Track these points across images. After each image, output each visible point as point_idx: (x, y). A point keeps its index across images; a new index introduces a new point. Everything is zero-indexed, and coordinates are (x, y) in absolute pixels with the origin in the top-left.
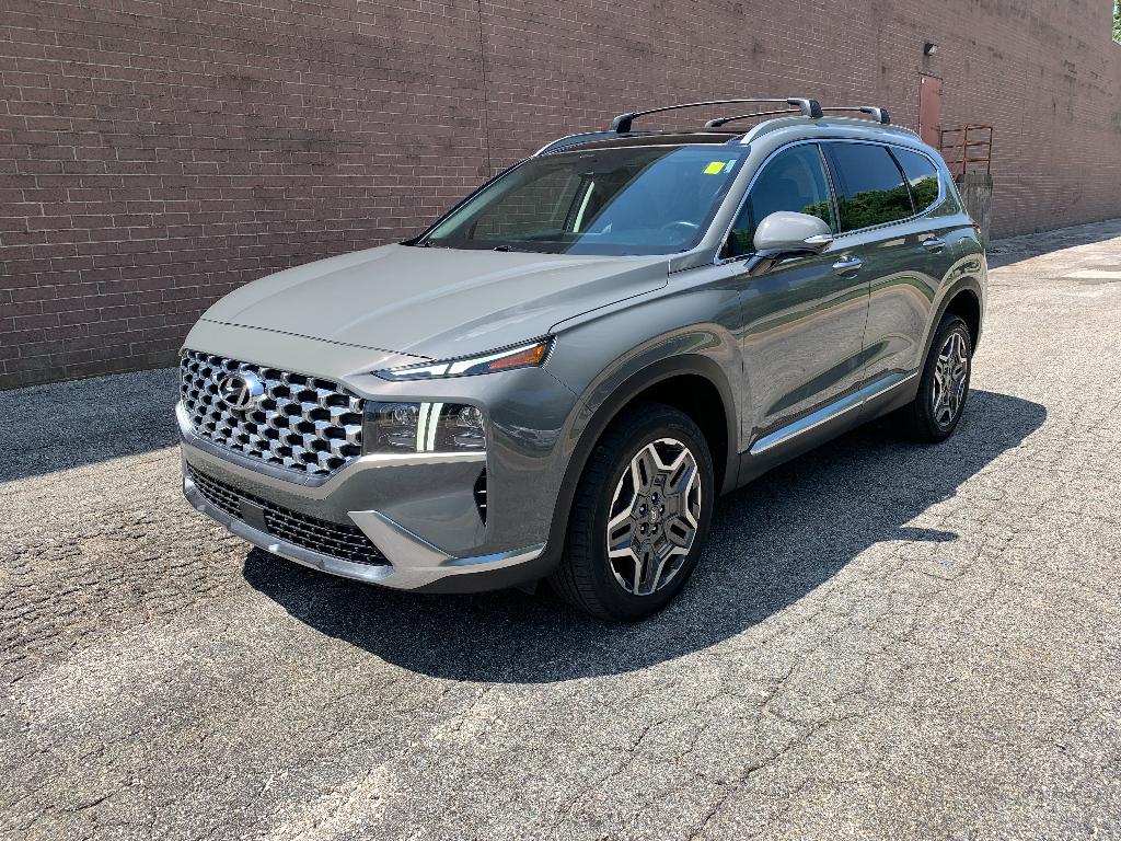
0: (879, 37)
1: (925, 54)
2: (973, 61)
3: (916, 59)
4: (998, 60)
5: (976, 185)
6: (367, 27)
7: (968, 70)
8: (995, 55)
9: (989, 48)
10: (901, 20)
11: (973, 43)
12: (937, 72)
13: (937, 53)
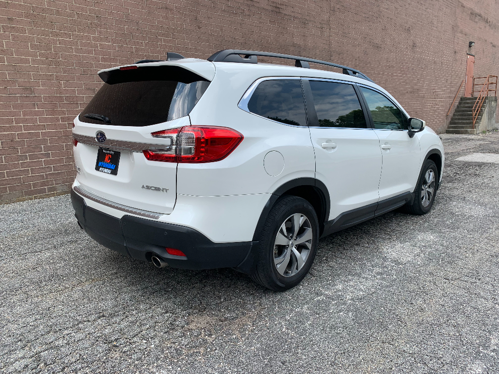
0: (454, 39)
1: (470, 46)
2: (486, 49)
3: (466, 48)
4: (494, 48)
5: (492, 101)
6: (297, 40)
7: (483, 53)
8: (493, 46)
9: (492, 43)
10: (461, 32)
11: (486, 41)
12: (473, 53)
13: (474, 46)
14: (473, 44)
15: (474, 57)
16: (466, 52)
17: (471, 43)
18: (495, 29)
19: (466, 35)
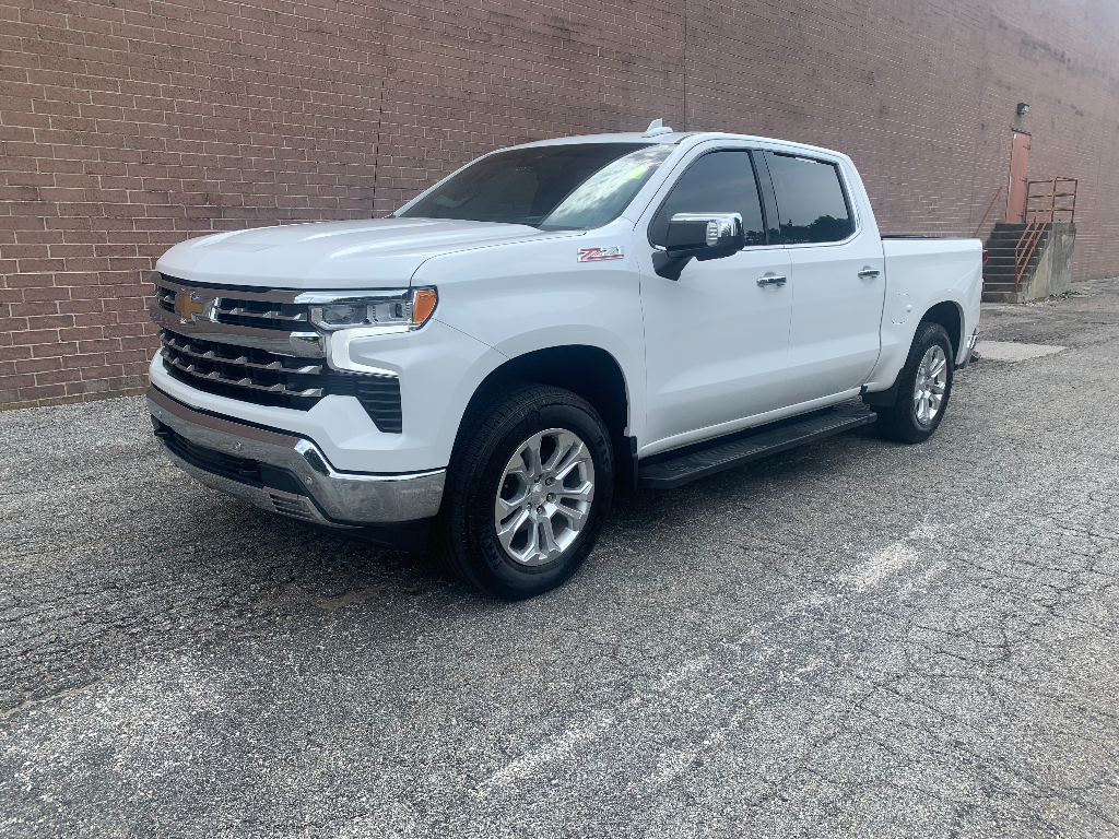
0: (979, 97)
1: (1019, 113)
2: (1059, 119)
3: (1010, 117)
4: (1079, 117)
5: (1062, 232)
7: (1053, 127)
8: (1077, 113)
9: (1073, 107)
10: (999, 83)
11: (1059, 102)
12: (1026, 128)
13: (1029, 113)
14: (1026, 108)
15: (1028, 137)
16: (1010, 125)
17: (1021, 106)
18: (1082, 76)
19: (1009, 88)
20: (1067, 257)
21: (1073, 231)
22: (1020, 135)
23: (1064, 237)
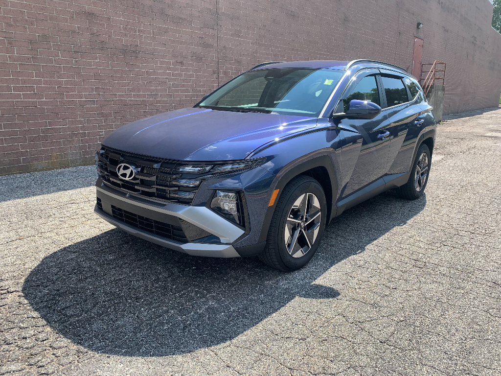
1: (417, 27)
2: (437, 32)
3: (413, 30)
4: (446, 33)
5: (438, 90)
7: (434, 37)
8: (445, 30)
9: (444, 27)
10: (408, 11)
11: (437, 24)
12: (422, 36)
13: (422, 27)
14: (421, 25)
15: (422, 41)
16: (413, 34)
17: (419, 24)
18: (448, 12)
19: (413, 14)
20: (440, 103)
21: (443, 89)
22: (418, 40)
23: (439, 93)
